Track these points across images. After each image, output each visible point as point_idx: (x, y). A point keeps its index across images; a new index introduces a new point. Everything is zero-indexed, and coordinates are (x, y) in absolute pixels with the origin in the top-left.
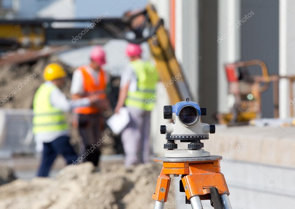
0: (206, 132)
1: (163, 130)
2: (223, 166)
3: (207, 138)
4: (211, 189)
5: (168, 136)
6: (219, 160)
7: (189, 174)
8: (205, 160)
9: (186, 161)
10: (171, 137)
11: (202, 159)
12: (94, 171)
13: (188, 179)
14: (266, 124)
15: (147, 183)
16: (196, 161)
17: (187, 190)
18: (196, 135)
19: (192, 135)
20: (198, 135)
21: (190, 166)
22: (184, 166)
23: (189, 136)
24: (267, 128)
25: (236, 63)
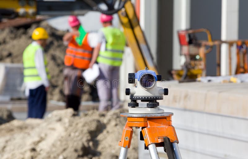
0: (161, 94)
1: (128, 92)
2: (174, 121)
3: (162, 99)
4: (164, 139)
5: (131, 97)
6: (171, 116)
7: (147, 127)
8: (160, 116)
9: (145, 117)
10: (133, 97)
11: (158, 115)
12: (74, 115)
13: (147, 131)
14: (209, 81)
15: (116, 125)
16: (153, 116)
17: (146, 139)
18: (153, 97)
19: (150, 97)
20: (155, 97)
21: (149, 120)
22: (144, 121)
23: (148, 97)
24: (210, 83)
25: (187, 30)
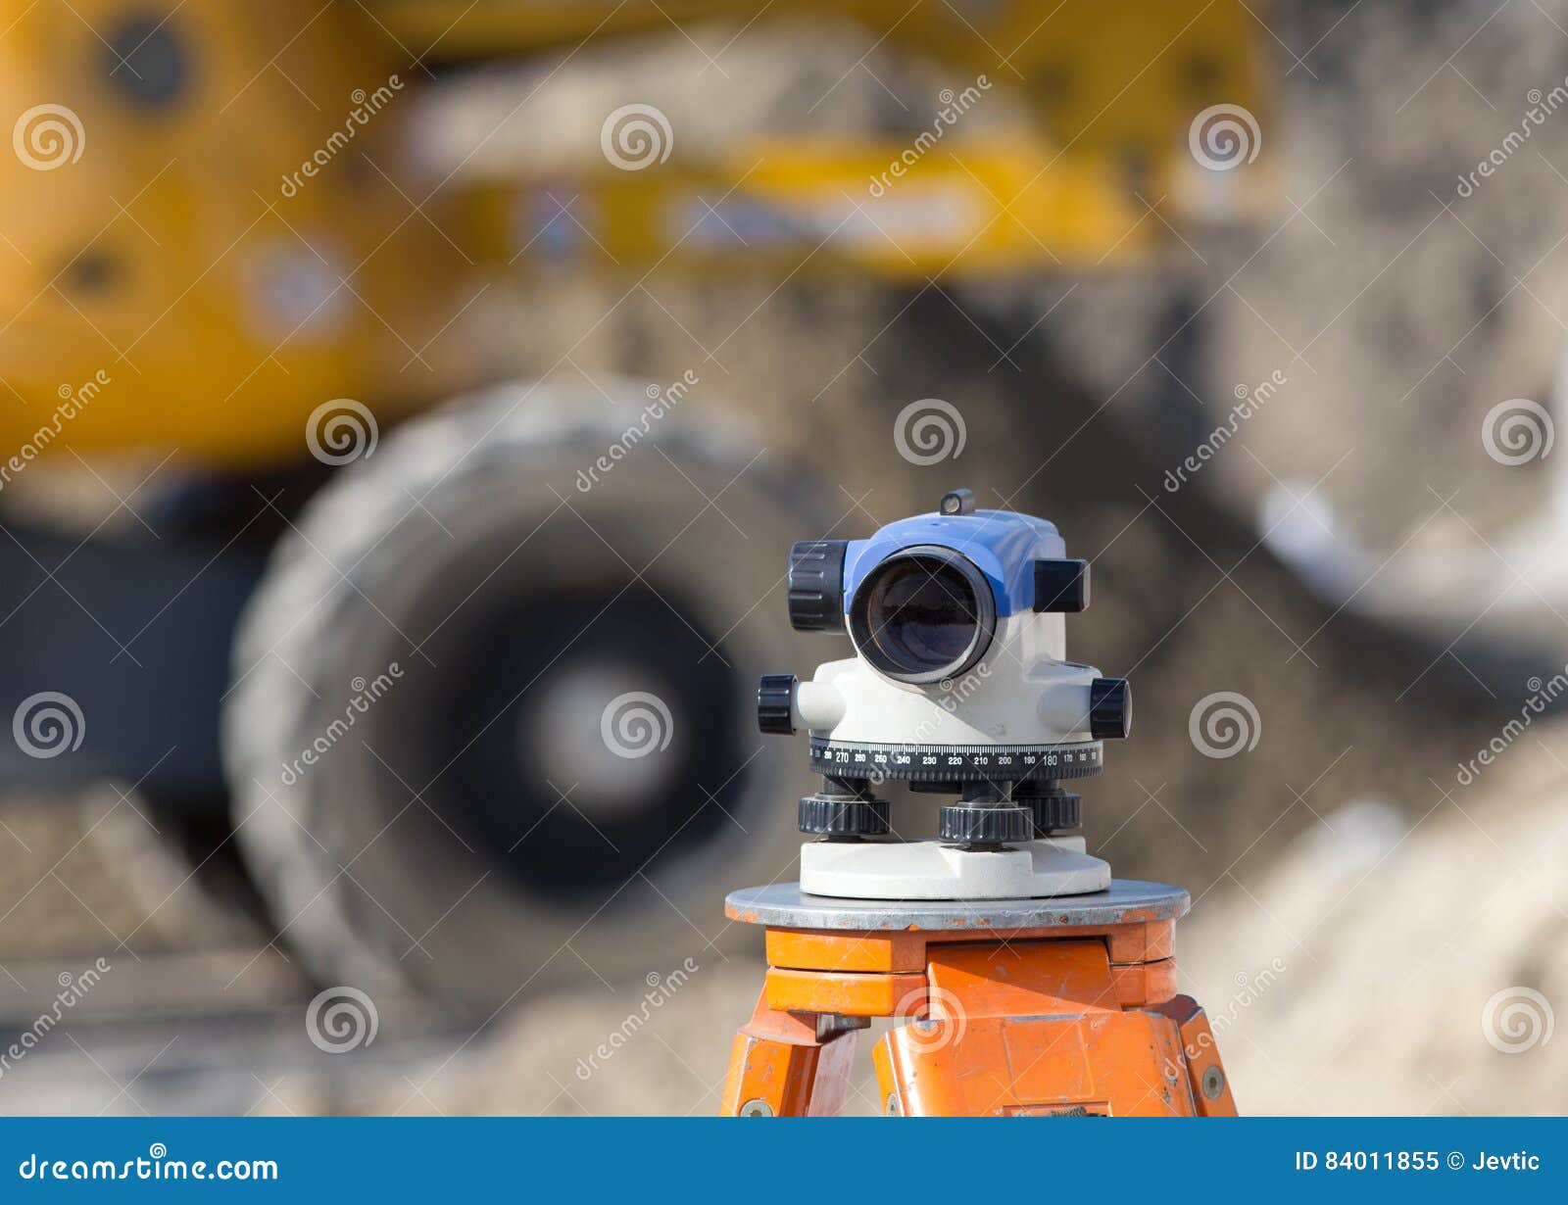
0: (1062, 731)
9: (902, 927)
10: (828, 755)
11: (1012, 919)
13: (910, 1052)
16: (968, 925)
18: (993, 751)
19: (961, 750)
20: (1006, 751)
21: (935, 961)
22: (894, 962)
23: (942, 751)
